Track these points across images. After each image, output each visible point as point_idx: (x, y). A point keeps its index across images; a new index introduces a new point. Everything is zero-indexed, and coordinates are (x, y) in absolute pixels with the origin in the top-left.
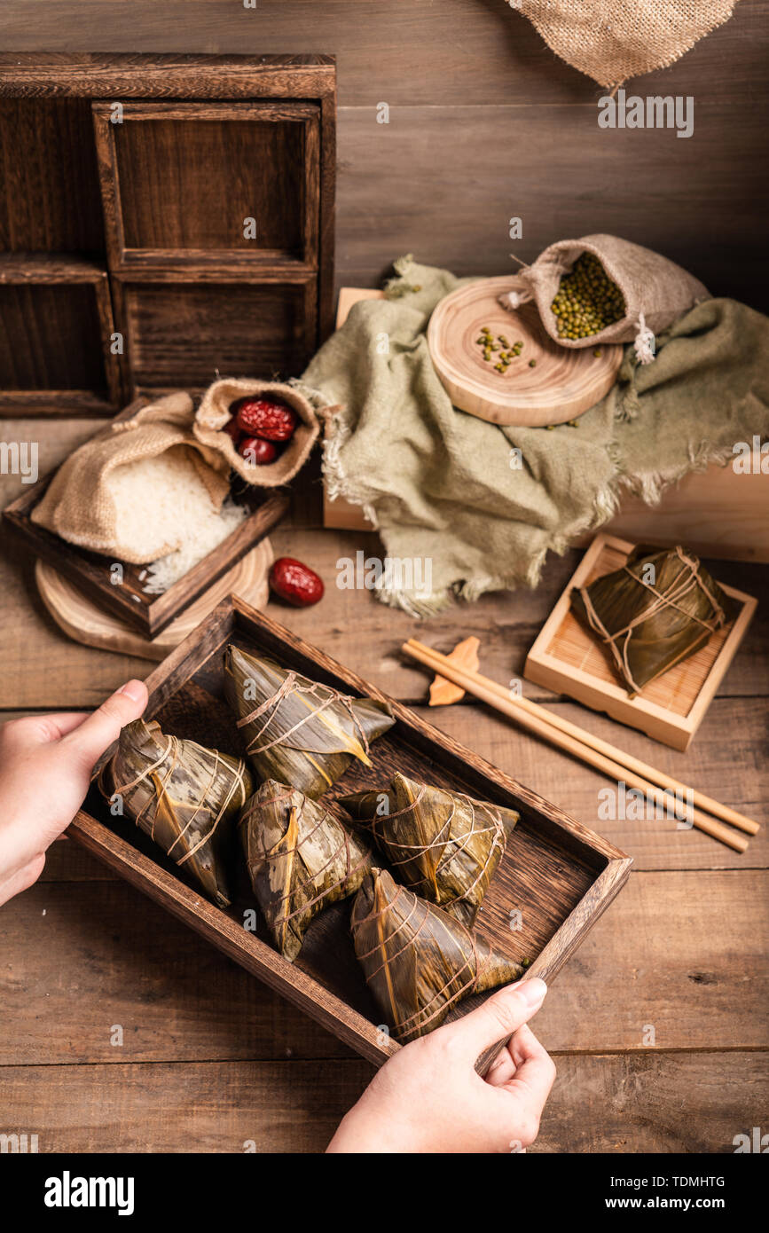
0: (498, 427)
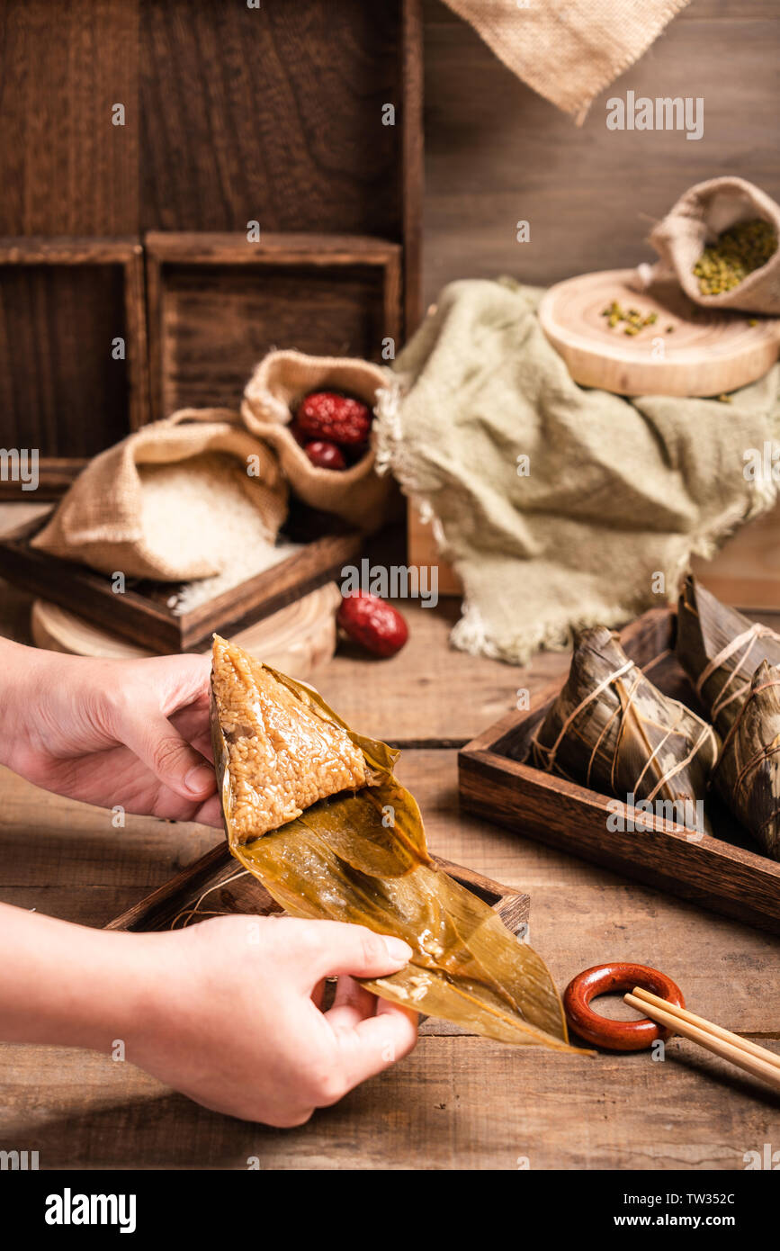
0: (627, 399)
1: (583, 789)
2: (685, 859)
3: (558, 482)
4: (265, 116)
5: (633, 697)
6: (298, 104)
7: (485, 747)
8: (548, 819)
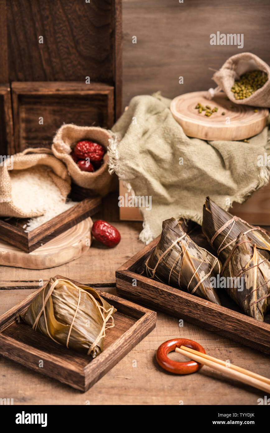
0: (207, 142)
1: (167, 286)
2: (210, 315)
3: (180, 175)
4: (59, 35)
5: (187, 248)
6: (72, 30)
7: (127, 269)
8: (153, 298)
